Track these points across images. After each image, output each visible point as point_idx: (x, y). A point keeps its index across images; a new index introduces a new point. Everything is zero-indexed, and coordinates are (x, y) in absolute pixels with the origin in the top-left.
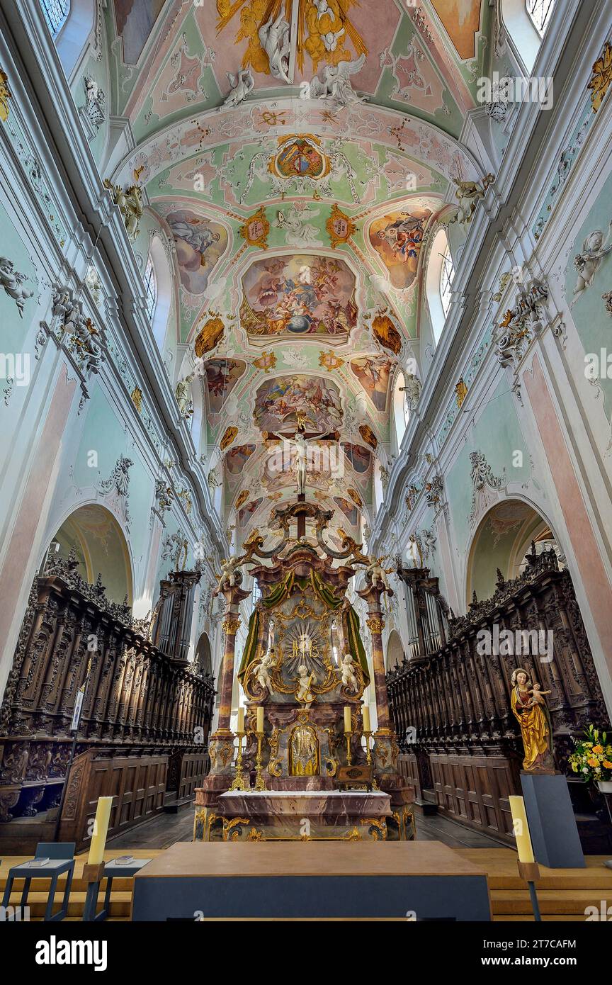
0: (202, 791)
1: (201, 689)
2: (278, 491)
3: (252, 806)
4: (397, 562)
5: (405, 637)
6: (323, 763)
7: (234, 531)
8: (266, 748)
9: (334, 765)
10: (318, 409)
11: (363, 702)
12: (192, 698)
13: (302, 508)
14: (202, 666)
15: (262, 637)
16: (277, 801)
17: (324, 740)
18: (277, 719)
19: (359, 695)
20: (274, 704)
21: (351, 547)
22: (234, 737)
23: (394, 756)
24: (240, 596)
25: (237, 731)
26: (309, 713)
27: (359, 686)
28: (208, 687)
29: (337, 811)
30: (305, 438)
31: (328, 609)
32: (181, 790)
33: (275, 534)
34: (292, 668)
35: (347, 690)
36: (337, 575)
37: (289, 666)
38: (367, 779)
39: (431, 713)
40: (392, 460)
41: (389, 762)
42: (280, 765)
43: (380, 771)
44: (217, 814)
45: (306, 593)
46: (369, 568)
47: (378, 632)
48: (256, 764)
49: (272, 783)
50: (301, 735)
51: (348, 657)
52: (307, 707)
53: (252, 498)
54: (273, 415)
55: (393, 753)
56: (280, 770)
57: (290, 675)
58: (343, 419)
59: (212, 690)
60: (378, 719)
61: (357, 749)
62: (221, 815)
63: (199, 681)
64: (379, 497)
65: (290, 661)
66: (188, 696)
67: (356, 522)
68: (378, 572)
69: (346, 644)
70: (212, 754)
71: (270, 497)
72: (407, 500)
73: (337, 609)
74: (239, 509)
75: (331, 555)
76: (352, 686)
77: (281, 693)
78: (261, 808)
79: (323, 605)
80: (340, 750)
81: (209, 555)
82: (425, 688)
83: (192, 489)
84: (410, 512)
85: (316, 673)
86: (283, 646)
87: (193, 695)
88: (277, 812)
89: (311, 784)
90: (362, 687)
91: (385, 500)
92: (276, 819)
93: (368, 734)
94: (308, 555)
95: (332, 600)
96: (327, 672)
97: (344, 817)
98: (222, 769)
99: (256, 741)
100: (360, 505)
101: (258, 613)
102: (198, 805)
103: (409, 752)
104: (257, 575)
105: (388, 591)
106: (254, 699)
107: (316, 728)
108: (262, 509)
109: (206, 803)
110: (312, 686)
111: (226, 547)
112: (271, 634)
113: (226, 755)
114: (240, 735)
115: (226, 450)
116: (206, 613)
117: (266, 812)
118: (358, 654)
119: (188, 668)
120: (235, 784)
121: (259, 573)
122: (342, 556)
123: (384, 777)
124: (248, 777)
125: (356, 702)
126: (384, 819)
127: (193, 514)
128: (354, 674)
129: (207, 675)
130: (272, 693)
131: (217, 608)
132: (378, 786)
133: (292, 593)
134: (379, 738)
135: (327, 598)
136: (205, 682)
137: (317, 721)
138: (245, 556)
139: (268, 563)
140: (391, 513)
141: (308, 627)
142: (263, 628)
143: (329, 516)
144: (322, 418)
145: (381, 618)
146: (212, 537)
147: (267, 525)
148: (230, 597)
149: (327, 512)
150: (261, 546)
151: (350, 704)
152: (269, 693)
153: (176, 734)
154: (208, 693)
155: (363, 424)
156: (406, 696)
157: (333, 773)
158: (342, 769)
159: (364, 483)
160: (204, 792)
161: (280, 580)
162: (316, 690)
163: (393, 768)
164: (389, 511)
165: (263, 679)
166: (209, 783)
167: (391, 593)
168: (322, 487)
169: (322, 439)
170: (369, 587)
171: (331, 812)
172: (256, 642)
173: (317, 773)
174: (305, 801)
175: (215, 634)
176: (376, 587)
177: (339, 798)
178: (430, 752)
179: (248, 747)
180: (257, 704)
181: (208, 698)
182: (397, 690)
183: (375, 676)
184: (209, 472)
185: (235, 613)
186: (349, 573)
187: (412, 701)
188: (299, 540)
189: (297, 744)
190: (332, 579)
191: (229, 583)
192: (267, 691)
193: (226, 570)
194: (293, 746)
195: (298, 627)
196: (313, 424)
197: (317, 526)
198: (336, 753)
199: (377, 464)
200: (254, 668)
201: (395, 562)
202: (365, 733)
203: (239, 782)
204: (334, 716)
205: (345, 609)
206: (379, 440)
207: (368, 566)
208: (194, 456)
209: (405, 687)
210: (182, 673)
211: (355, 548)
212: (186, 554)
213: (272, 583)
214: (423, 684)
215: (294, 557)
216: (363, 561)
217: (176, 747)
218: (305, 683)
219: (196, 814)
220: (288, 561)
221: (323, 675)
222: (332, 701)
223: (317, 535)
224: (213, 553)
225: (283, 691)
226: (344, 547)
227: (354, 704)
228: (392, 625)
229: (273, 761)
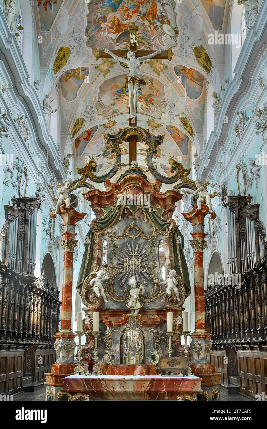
0: (50, 375)
1: (48, 300)
2: (113, 119)
3: (90, 385)
4: (223, 189)
5: (225, 258)
6: (148, 355)
7: (71, 160)
8: (102, 344)
9: (157, 357)
10: (152, 27)
11: (184, 309)
12: (41, 307)
13: (133, 133)
14: (47, 282)
15: (96, 254)
16: (110, 382)
17: (149, 337)
18: (110, 322)
19: (181, 303)
20: (108, 310)
21: (179, 172)
22: (75, 336)
23: (207, 351)
24: (76, 218)
25: (76, 331)
26: (137, 317)
27: (181, 296)
28: (54, 299)
29: (159, 389)
30: (137, 57)
31: (156, 231)
32: (36, 376)
33: (109, 163)
34: (123, 281)
35: (170, 299)
36: (165, 199)
37: (121, 280)
38: (184, 367)
39: (242, 320)
40: (225, 86)
41: (203, 355)
42: (113, 356)
43: (195, 362)
44: (63, 391)
45: (136, 215)
46: (195, 192)
47: (200, 250)
48: (94, 356)
49: (106, 369)
50: (130, 334)
51: (173, 272)
52: (136, 313)
53: (87, 126)
54: (106, 34)
55: (206, 348)
56: (113, 360)
57: (121, 286)
58: (178, 39)
59: (57, 301)
60: (196, 323)
61: (177, 345)
62: (66, 391)
63: (46, 293)
64: (210, 126)
65: (121, 275)
66: (37, 306)
67: (186, 151)
68: (204, 196)
69: (171, 261)
70: (57, 348)
71: (104, 125)
72: (237, 128)
73: (164, 230)
74: (75, 137)
75: (161, 180)
76: (175, 296)
77: (114, 301)
78: (97, 386)
79: (151, 227)
80: (163, 346)
81: (49, 182)
82: (239, 300)
83: (28, 116)
84: (238, 140)
85: (144, 285)
86: (115, 262)
87: (42, 305)
88: (111, 390)
89: (138, 370)
90: (183, 297)
91: (216, 128)
92: (109, 395)
93: (187, 334)
94: (139, 179)
95: (159, 221)
96: (154, 284)
97: (164, 393)
98: (66, 359)
99: (93, 338)
100: (191, 133)
101: (93, 233)
102: (47, 385)
103: (221, 349)
104: (91, 198)
105: (212, 214)
106: (90, 306)
107: (143, 329)
108: (97, 137)
109: (54, 384)
110: (140, 295)
111: (64, 175)
112: (105, 252)
113: (68, 349)
114: (79, 334)
115: (59, 74)
116: (49, 236)
117: (101, 389)
118: (181, 269)
119: (35, 283)
120: (76, 370)
121: (93, 196)
122: (170, 181)
123: (198, 366)
124: (87, 365)
125: (178, 309)
126: (195, 395)
127: (31, 141)
128: (177, 286)
129: (53, 289)
130: (106, 301)
131: (59, 232)
132: (192, 372)
133: (123, 215)
134: (196, 336)
135: (156, 220)
136: (51, 294)
137: (144, 324)
138: (80, 180)
139: (101, 187)
140: (221, 142)
141: (137, 246)
142: (97, 247)
143: (159, 141)
144: (156, 37)
145: (204, 238)
146: (50, 165)
147: (102, 153)
148: (66, 218)
149: (158, 137)
150: (95, 171)
151: (172, 310)
152: (104, 301)
153: (29, 335)
154: (54, 303)
155: (198, 45)
156: (222, 307)
157: (156, 362)
158: (164, 360)
159: (196, 110)
160: (52, 376)
161: (113, 203)
162: (144, 299)
163: (206, 360)
164: (219, 140)
165: (98, 289)
166: (56, 369)
167: (214, 216)
168: (155, 115)
169: (155, 57)
170: (194, 210)
171: (153, 390)
172: (92, 258)
173: (143, 362)
174: (133, 382)
175: (58, 254)
176: (201, 210)
177: (160, 380)
178: (238, 349)
179: (87, 343)
180: (94, 310)
181: (55, 307)
182: (215, 302)
183: (196, 288)
184: (43, 97)
185: (72, 233)
186: (176, 197)
187: (227, 310)
188: (130, 164)
189: (127, 341)
190: (160, 202)
191: (65, 206)
192: (102, 299)
193: (62, 193)
194: (124, 342)
195: (129, 246)
196: (147, 45)
197: (147, 151)
198: (159, 348)
199: (210, 90)
200: (90, 280)
201: (221, 190)
202: (184, 332)
203: (79, 368)
204: (159, 320)
205: (171, 230)
206: (213, 63)
207: (194, 190)
208: (27, 79)
209: (222, 299)
210: (30, 287)
211: (183, 173)
212: (27, 180)
213: (105, 206)
214: (237, 297)
215: (125, 181)
216: (191, 185)
217: (30, 345)
218: (135, 293)
219: (47, 391)
220: (120, 186)
221: (150, 287)
222: (157, 308)
223: (148, 160)
224: (52, 180)
225: (116, 300)
226: (172, 172)
227: (176, 311)
228: (214, 248)
229: (107, 353)
